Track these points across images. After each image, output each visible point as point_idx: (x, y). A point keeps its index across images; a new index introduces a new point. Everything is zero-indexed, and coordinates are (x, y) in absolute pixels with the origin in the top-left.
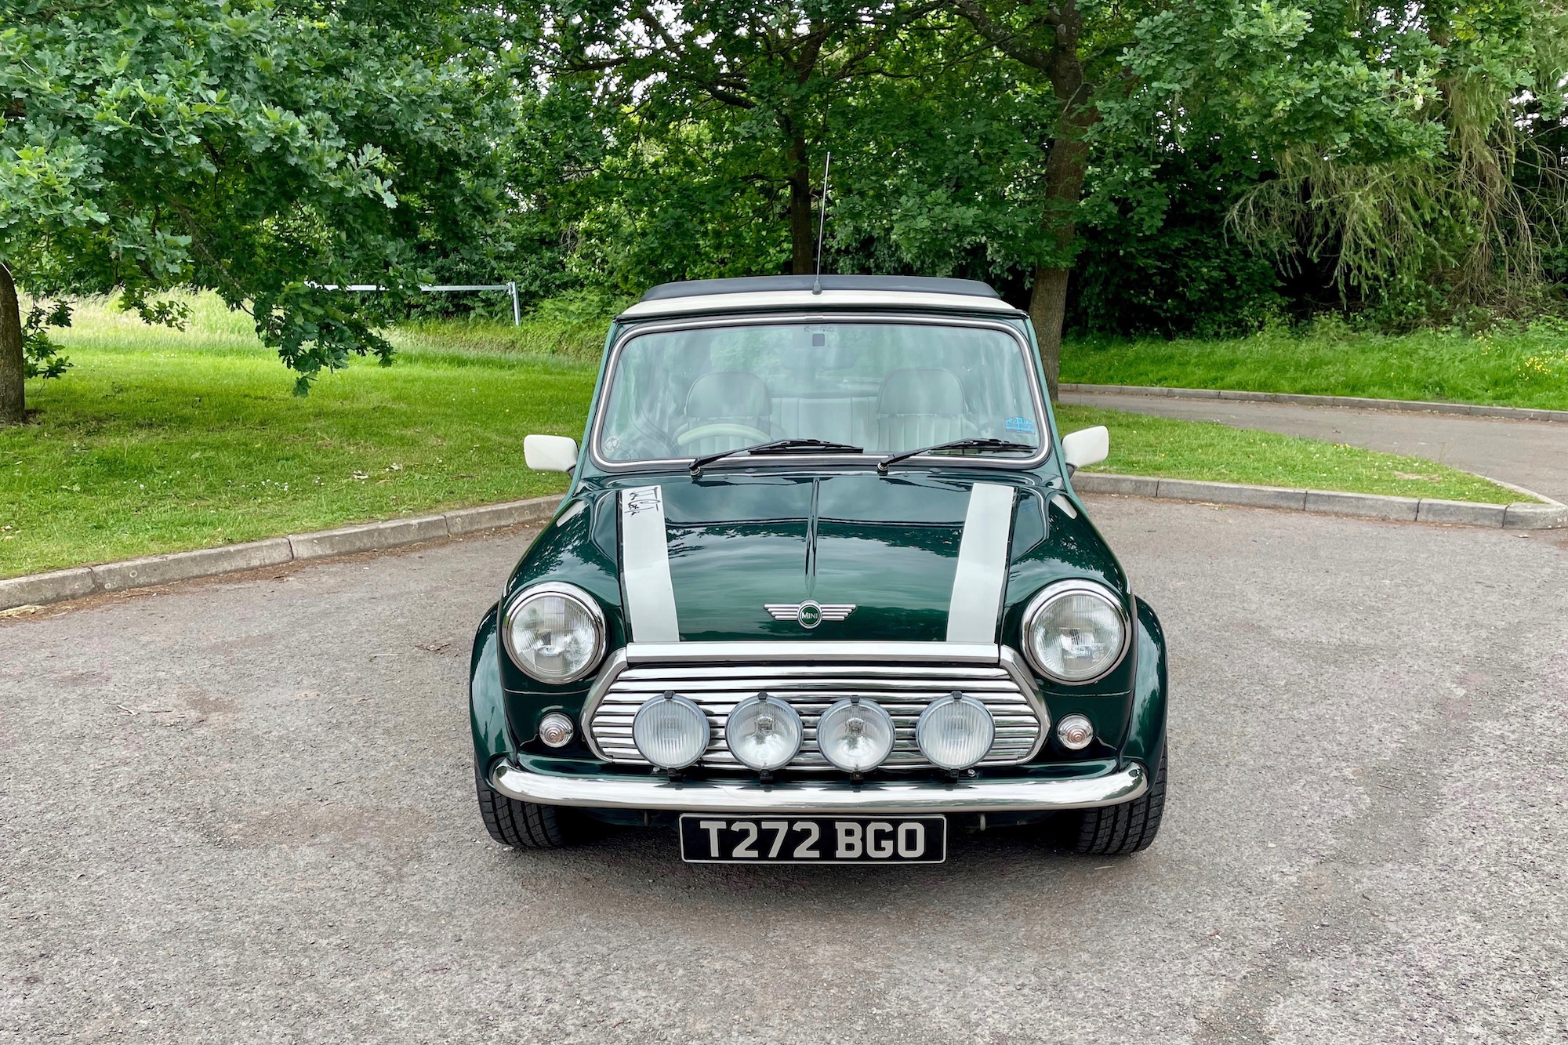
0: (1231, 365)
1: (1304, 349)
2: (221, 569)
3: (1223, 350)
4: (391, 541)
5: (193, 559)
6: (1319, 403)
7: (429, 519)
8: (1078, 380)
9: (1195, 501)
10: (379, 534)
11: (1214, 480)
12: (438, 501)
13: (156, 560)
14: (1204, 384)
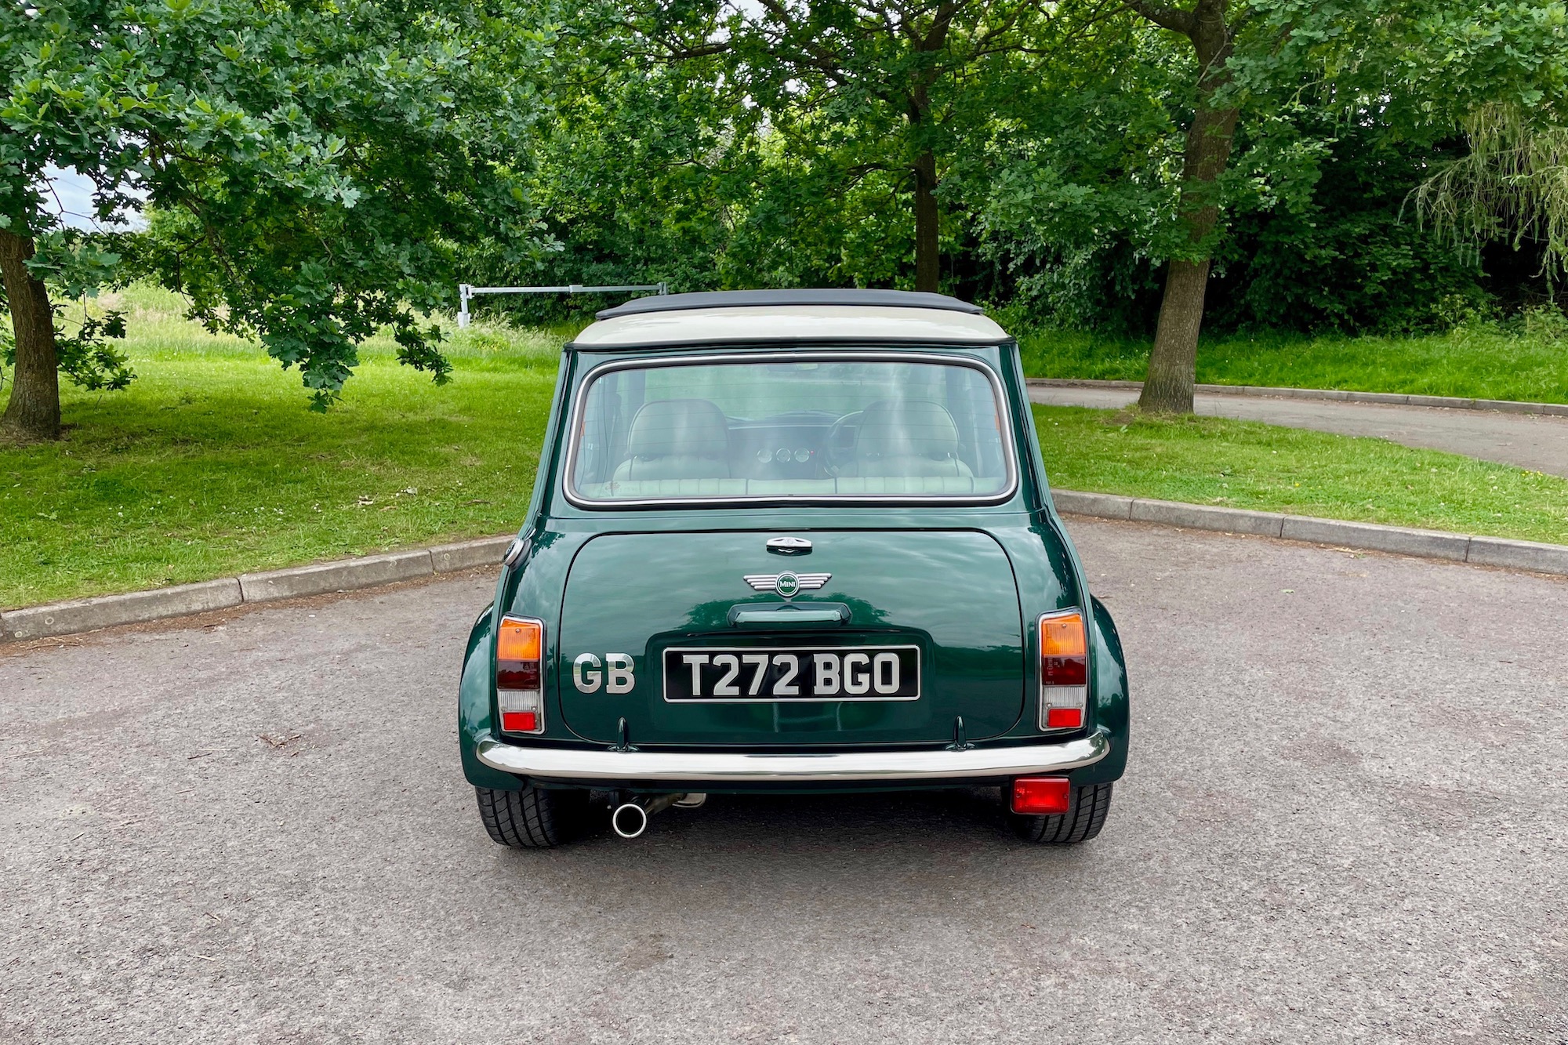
0: (1422, 366)
1: (1511, 348)
2: (155, 614)
3: (1414, 348)
4: (363, 581)
5: (122, 604)
6: (1525, 411)
7: (411, 555)
8: (1245, 382)
9: (1328, 544)
10: (350, 573)
11: (1353, 519)
12: (432, 533)
13: (77, 605)
14: (1390, 387)
